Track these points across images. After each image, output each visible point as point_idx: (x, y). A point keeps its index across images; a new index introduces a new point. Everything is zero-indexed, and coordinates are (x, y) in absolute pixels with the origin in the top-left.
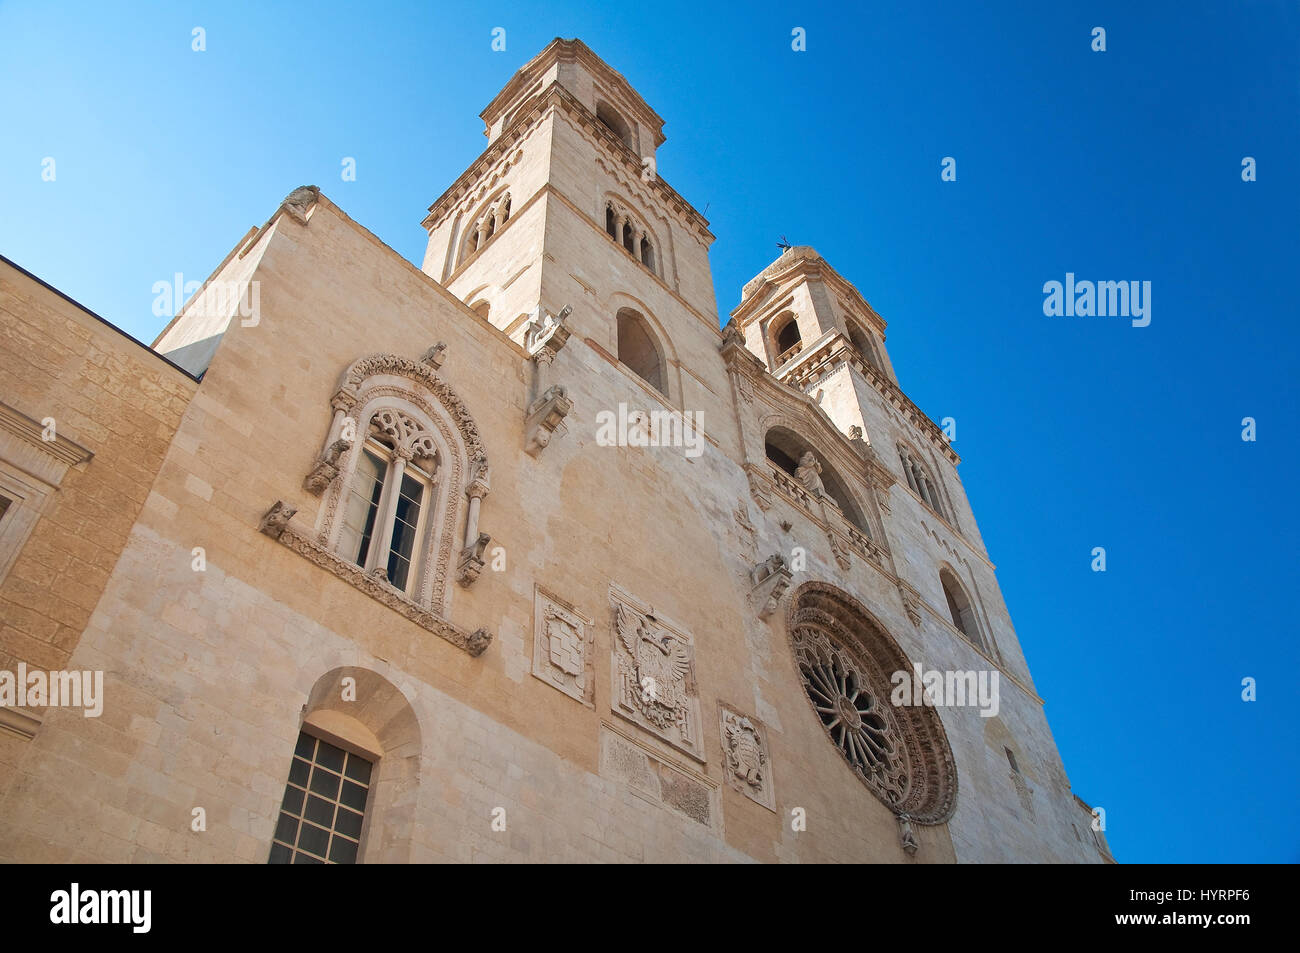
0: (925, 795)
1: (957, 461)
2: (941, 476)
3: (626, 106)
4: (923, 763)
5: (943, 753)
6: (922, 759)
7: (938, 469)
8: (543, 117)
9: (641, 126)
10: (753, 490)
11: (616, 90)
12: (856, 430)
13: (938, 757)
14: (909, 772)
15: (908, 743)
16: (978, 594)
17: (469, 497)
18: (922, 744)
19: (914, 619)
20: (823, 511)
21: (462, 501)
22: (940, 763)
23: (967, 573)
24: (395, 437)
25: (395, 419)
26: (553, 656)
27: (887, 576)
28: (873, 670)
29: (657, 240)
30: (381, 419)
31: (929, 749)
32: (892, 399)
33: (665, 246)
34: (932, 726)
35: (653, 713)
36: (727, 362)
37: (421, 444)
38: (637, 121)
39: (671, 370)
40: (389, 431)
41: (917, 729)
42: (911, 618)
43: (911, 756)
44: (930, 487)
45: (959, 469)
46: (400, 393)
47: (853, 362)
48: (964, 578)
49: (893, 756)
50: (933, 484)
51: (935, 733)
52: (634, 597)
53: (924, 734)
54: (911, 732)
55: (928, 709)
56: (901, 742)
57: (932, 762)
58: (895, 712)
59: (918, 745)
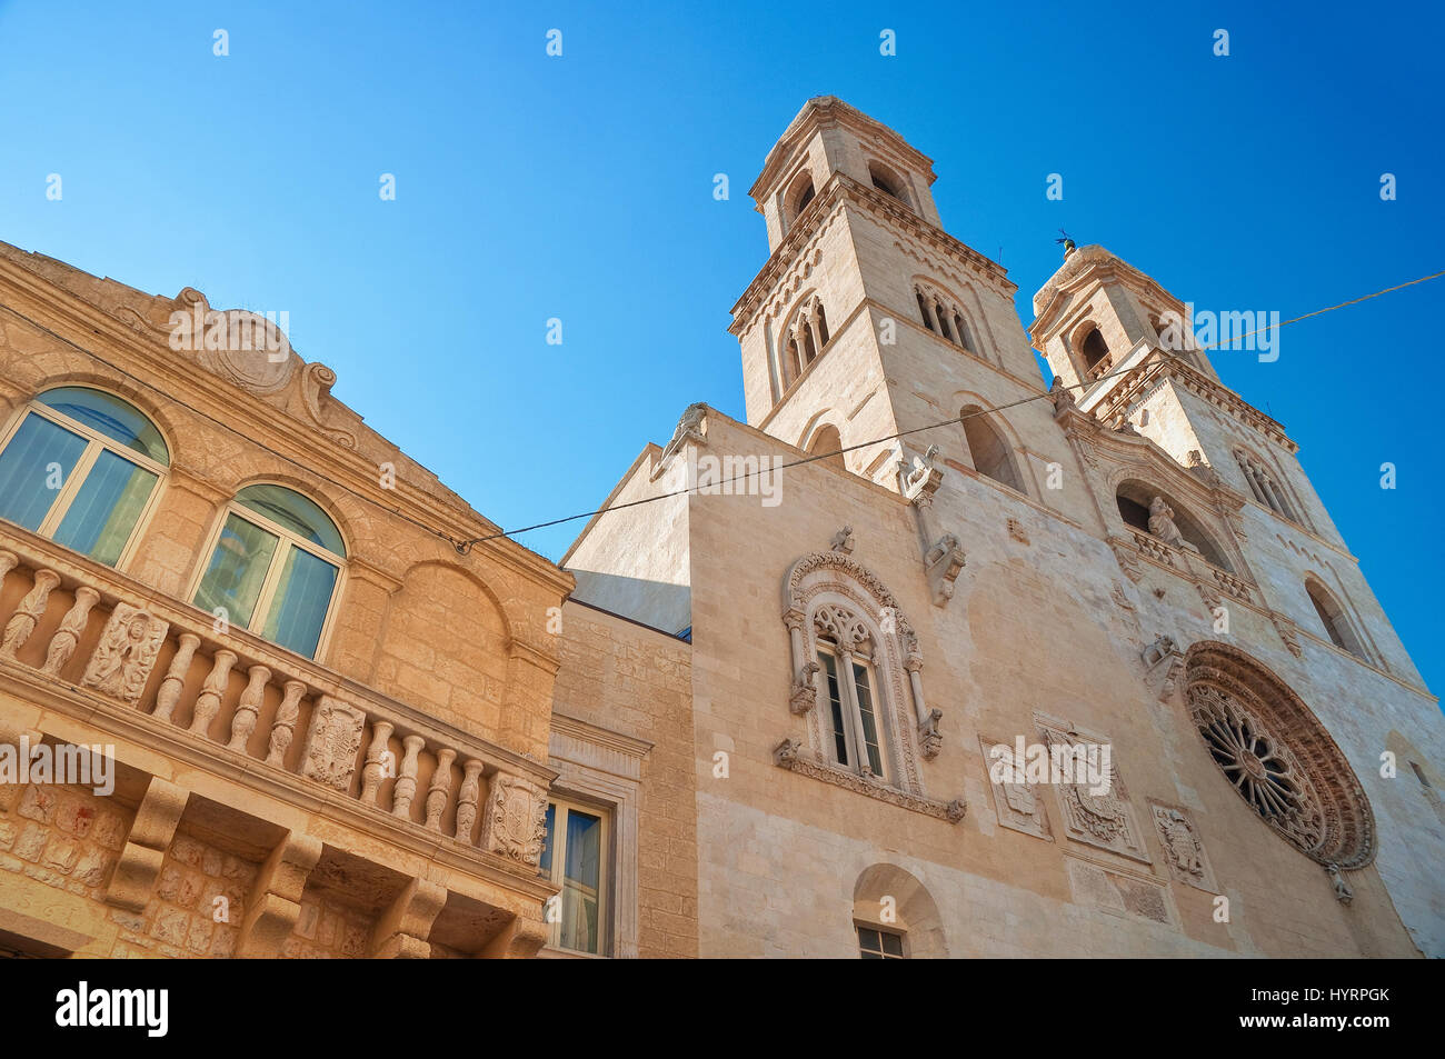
0: (1342, 833)
1: (1296, 449)
2: (1283, 473)
3: (894, 157)
4: (1333, 799)
5: (1351, 786)
6: (1330, 794)
7: (1279, 466)
8: (834, 213)
9: (913, 173)
10: (1121, 564)
11: (881, 142)
12: (1195, 455)
13: (1347, 791)
14: (1321, 811)
15: (1313, 781)
16: (1347, 596)
17: (908, 672)
18: (1328, 779)
19: (1293, 649)
20: (1186, 562)
21: (904, 677)
22: (1350, 797)
23: (1332, 577)
24: (835, 632)
25: (832, 614)
26: (1011, 801)
27: (1258, 611)
28: (1264, 713)
29: (968, 311)
30: (820, 618)
31: (1335, 784)
32: (1219, 403)
33: (977, 315)
34: (1335, 760)
35: (1099, 828)
36: (1065, 428)
37: (856, 632)
38: (907, 168)
39: (1020, 457)
40: (830, 628)
41: (1320, 765)
42: (1291, 649)
43: (1319, 793)
44: (1274, 488)
45: (1299, 457)
46: (826, 587)
47: (1174, 375)
48: (1330, 583)
49: (1302, 798)
50: (1277, 484)
51: (1339, 767)
52: (1055, 719)
53: (1328, 768)
54: (1314, 768)
55: (1328, 744)
56: (1306, 780)
57: (1342, 797)
58: (1294, 751)
59: (1323, 781)
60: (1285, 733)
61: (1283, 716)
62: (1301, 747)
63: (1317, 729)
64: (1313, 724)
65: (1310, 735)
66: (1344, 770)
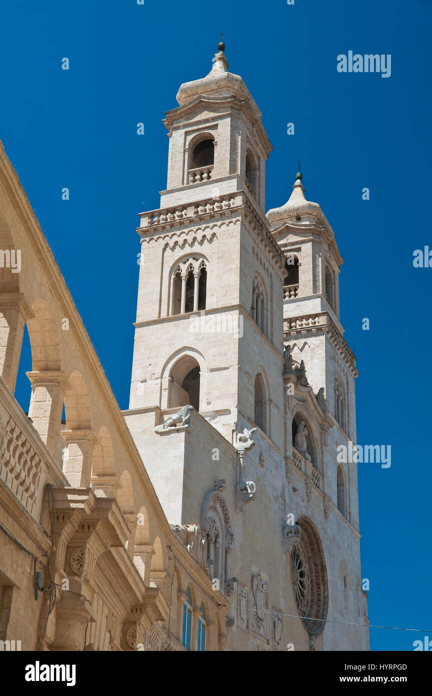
0: (315, 612)
3: (257, 144)
4: (315, 594)
5: (324, 591)
6: (316, 592)
7: (348, 388)
8: (234, 220)
10: (287, 473)
12: (322, 390)
13: (322, 592)
14: (309, 598)
15: (311, 583)
18: (317, 584)
20: (306, 467)
22: (322, 595)
23: (347, 464)
27: (321, 494)
28: (306, 547)
31: (319, 588)
33: (269, 299)
34: (323, 577)
41: (316, 576)
43: (312, 589)
47: (328, 332)
48: (345, 468)
49: (306, 591)
50: (344, 401)
51: (323, 580)
53: (319, 579)
54: (314, 577)
55: (324, 568)
56: (309, 582)
57: (319, 595)
58: (310, 567)
59: (315, 584)
60: (309, 558)
61: (312, 550)
62: (313, 566)
63: (322, 560)
64: (322, 558)
65: (318, 562)
66: (325, 582)
